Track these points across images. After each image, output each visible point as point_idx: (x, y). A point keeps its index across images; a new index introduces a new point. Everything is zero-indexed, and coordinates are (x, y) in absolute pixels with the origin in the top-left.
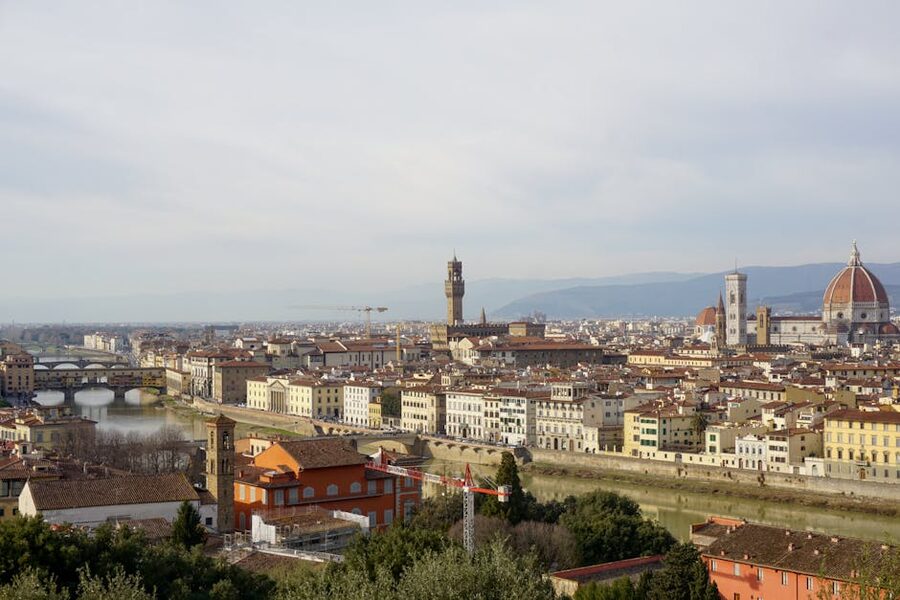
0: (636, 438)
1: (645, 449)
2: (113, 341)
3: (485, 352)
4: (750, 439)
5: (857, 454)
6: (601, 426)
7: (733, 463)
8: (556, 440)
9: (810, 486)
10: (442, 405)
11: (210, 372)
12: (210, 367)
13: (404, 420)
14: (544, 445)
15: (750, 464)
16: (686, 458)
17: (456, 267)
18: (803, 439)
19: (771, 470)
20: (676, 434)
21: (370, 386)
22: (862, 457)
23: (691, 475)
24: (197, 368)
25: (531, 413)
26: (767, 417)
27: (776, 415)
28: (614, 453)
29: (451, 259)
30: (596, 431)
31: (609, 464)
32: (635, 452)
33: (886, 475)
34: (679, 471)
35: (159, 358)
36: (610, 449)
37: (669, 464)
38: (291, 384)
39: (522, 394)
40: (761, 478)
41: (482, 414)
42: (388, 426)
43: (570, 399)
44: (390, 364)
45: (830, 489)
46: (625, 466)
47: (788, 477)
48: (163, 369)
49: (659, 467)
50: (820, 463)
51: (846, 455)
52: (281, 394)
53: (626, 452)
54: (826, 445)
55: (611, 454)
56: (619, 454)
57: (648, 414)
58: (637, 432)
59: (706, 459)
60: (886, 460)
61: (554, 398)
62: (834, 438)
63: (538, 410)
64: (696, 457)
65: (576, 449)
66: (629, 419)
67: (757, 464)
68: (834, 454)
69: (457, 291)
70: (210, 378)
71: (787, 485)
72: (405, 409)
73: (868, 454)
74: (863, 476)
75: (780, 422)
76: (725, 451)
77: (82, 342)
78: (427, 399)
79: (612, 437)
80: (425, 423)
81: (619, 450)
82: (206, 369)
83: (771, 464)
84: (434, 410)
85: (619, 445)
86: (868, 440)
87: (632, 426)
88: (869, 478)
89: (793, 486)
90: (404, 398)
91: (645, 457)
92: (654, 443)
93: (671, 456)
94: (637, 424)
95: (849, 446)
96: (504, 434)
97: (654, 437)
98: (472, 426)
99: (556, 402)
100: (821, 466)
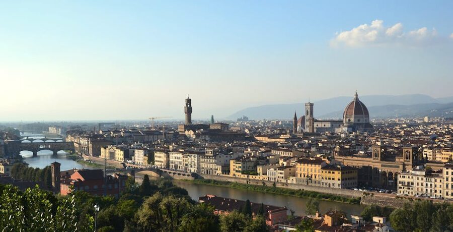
0: (234, 170)
1: (237, 174)
2: (60, 130)
3: (197, 135)
4: (272, 170)
5: (306, 175)
6: (223, 165)
7: (266, 178)
8: (207, 171)
9: (290, 187)
10: (168, 157)
11: (88, 144)
12: (88, 142)
13: (156, 163)
14: (203, 173)
15: (272, 179)
16: (251, 177)
17: (189, 101)
18: (290, 170)
19: (278, 181)
20: (248, 168)
21: (145, 149)
22: (308, 176)
23: (252, 183)
24: (84, 142)
25: (198, 160)
26: (281, 161)
27: (284, 161)
28: (227, 175)
29: (187, 98)
30: (221, 167)
31: (224, 179)
32: (234, 175)
33: (315, 183)
34: (247, 182)
35: (72, 138)
36: (226, 174)
37: (245, 179)
38: (116, 148)
39: (196, 153)
40: (274, 184)
41: (182, 161)
42: (150, 165)
43: (212, 155)
44: (159, 141)
45: (296, 188)
46: (229, 180)
47: (283, 184)
48: (73, 142)
49: (241, 180)
50: (294, 178)
51: (302, 176)
52: (113, 153)
53: (231, 175)
54: (297, 172)
55: (226, 175)
56: (228, 176)
57: (239, 161)
58: (235, 167)
59: (257, 178)
60: (315, 177)
61: (207, 154)
62: (299, 169)
63: (201, 159)
64: (254, 177)
65: (214, 174)
66: (232, 162)
67: (274, 179)
68: (299, 175)
69: (189, 111)
70: (88, 146)
71: (282, 187)
72: (156, 159)
73: (310, 175)
74: (307, 184)
75: (285, 164)
76: (264, 174)
77: (48, 131)
78: (163, 155)
79: (226, 169)
80: (163, 164)
81: (228, 174)
82: (87, 143)
83: (279, 179)
84: (165, 159)
85: (229, 172)
86: (310, 170)
87: (233, 165)
88: (310, 184)
89: (284, 187)
90: (155, 154)
91: (237, 176)
92: (240, 171)
93: (246, 176)
94: (235, 164)
95: (304, 172)
96: (190, 168)
97: (240, 169)
98: (179, 165)
99: (207, 156)
100: (294, 180)
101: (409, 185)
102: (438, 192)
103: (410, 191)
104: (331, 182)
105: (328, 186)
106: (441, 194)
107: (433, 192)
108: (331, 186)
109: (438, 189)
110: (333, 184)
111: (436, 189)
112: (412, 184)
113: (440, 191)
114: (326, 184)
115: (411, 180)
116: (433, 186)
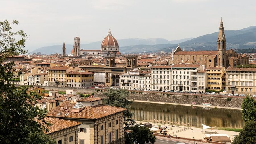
4: (31, 77)
7: (27, 84)
15: (31, 84)
16: (15, 83)
18: (45, 76)
19: (36, 85)
20: (14, 77)
22: (57, 80)
26: (39, 71)
27: (41, 70)
33: (62, 85)
51: (53, 80)
54: (49, 77)
59: (20, 83)
60: (62, 81)
64: (18, 83)
67: (32, 84)
68: (51, 80)
74: (57, 86)
75: (42, 72)
76: (25, 81)
83: (36, 83)
86: (58, 75)
88: (59, 86)
95: (54, 77)
100: (47, 83)
101: (128, 83)
102: (148, 86)
103: (129, 87)
104: (74, 83)
105: (71, 87)
106: (150, 88)
107: (144, 86)
108: (74, 86)
109: (148, 85)
110: (75, 85)
111: (146, 84)
112: (130, 81)
113: (150, 86)
114: (70, 85)
115: (129, 79)
116: (145, 82)
